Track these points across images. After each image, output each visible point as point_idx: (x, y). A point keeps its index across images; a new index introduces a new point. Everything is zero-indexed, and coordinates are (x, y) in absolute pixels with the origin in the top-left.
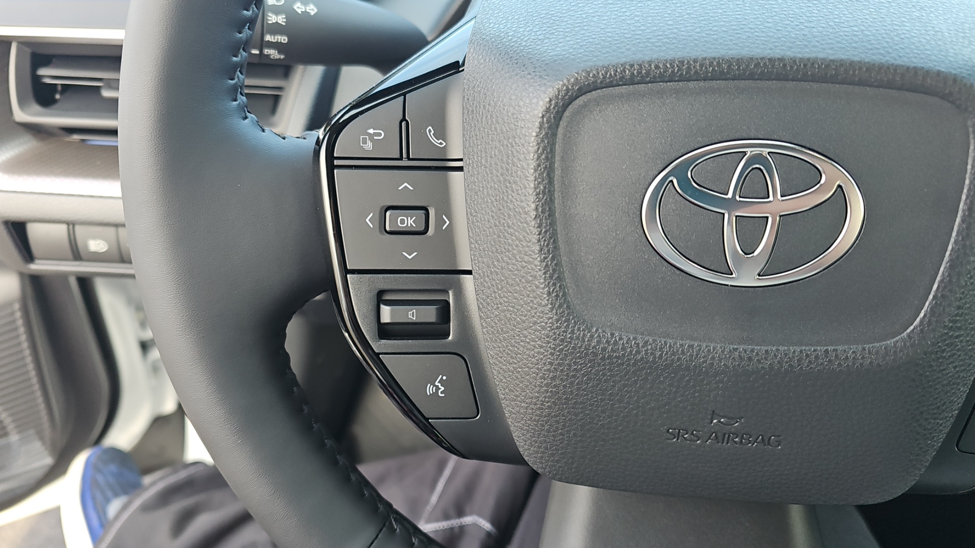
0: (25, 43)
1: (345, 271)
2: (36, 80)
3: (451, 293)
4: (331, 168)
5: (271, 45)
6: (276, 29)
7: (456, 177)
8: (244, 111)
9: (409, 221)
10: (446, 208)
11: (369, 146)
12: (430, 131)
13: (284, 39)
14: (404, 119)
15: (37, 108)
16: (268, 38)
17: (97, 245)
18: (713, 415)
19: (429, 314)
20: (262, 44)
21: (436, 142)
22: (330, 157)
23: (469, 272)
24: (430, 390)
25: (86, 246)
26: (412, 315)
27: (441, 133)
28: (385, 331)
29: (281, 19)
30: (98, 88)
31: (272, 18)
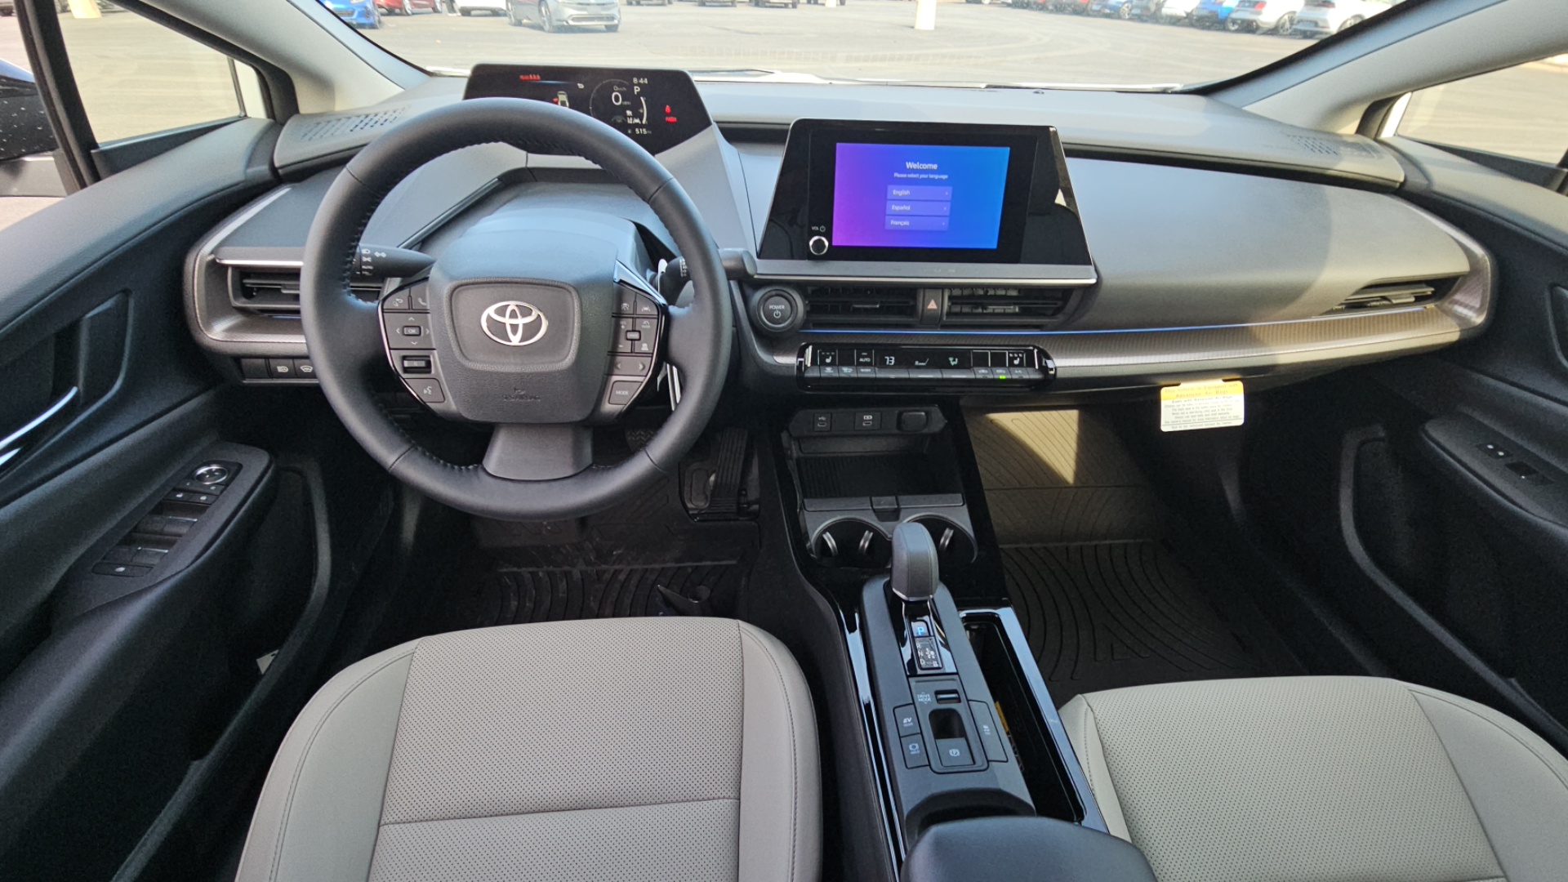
0: (236, 268)
1: (390, 349)
2: (243, 285)
3: (431, 357)
4: (383, 312)
5: (365, 270)
6: (367, 263)
7: (429, 315)
8: (349, 293)
9: (413, 331)
10: (427, 326)
11: (397, 305)
12: (420, 300)
13: (371, 268)
14: (410, 296)
15: (244, 300)
16: (364, 267)
17: (282, 369)
18: (515, 389)
19: (422, 364)
20: (361, 270)
21: (423, 304)
22: (382, 309)
23: (434, 349)
24: (425, 392)
25: (276, 370)
26: (416, 364)
27: (424, 301)
28: (406, 370)
29: (369, 259)
30: (279, 289)
31: (365, 259)
